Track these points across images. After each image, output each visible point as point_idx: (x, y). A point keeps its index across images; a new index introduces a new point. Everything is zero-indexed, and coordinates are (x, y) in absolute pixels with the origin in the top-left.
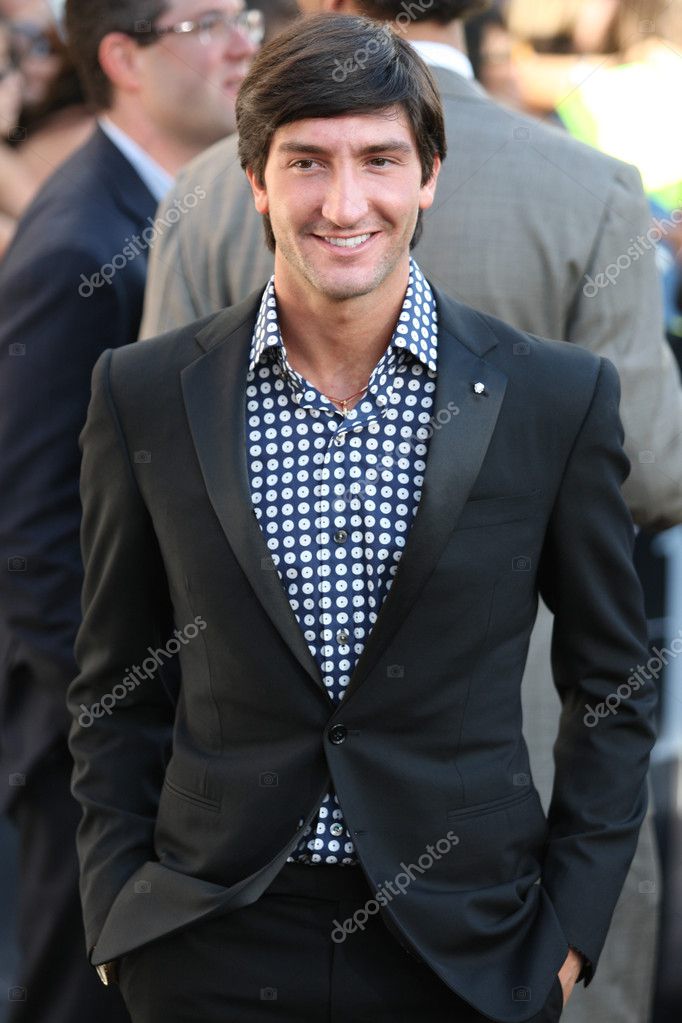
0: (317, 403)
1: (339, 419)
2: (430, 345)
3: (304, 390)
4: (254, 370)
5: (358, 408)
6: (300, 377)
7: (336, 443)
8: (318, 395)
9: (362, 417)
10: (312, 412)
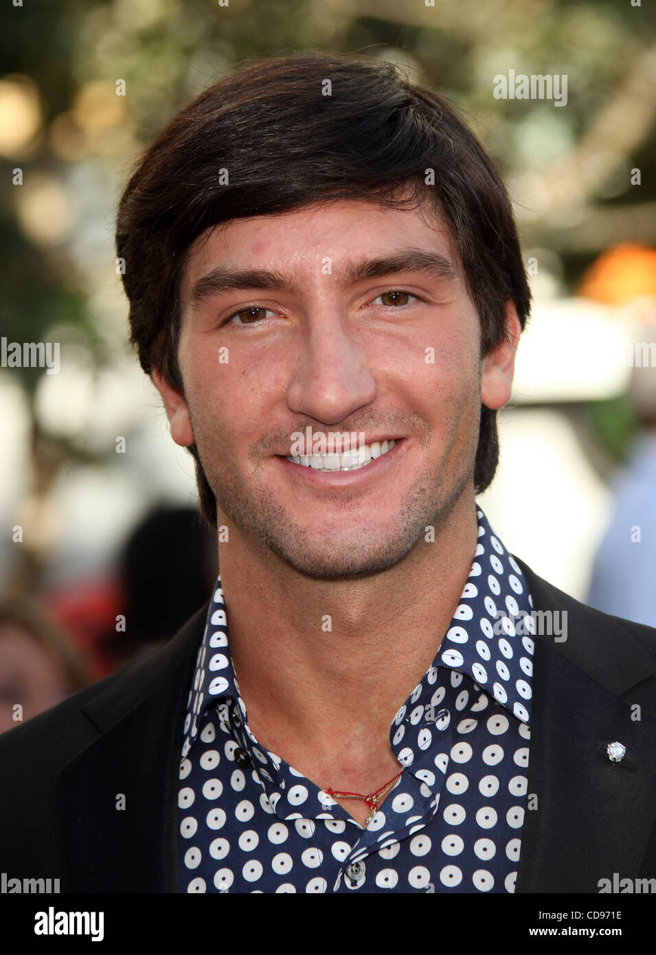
0: (311, 808)
1: (352, 835)
2: (516, 673)
3: (283, 785)
4: (188, 757)
5: (386, 807)
6: (277, 761)
7: (348, 883)
8: (313, 790)
9: (396, 823)
10: (299, 825)
